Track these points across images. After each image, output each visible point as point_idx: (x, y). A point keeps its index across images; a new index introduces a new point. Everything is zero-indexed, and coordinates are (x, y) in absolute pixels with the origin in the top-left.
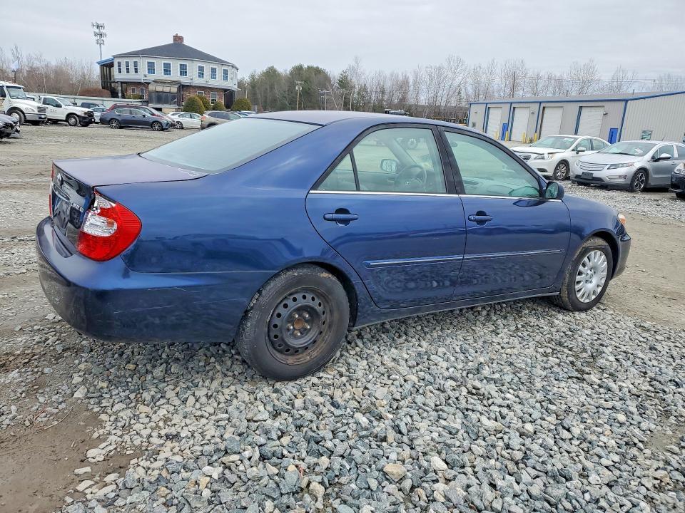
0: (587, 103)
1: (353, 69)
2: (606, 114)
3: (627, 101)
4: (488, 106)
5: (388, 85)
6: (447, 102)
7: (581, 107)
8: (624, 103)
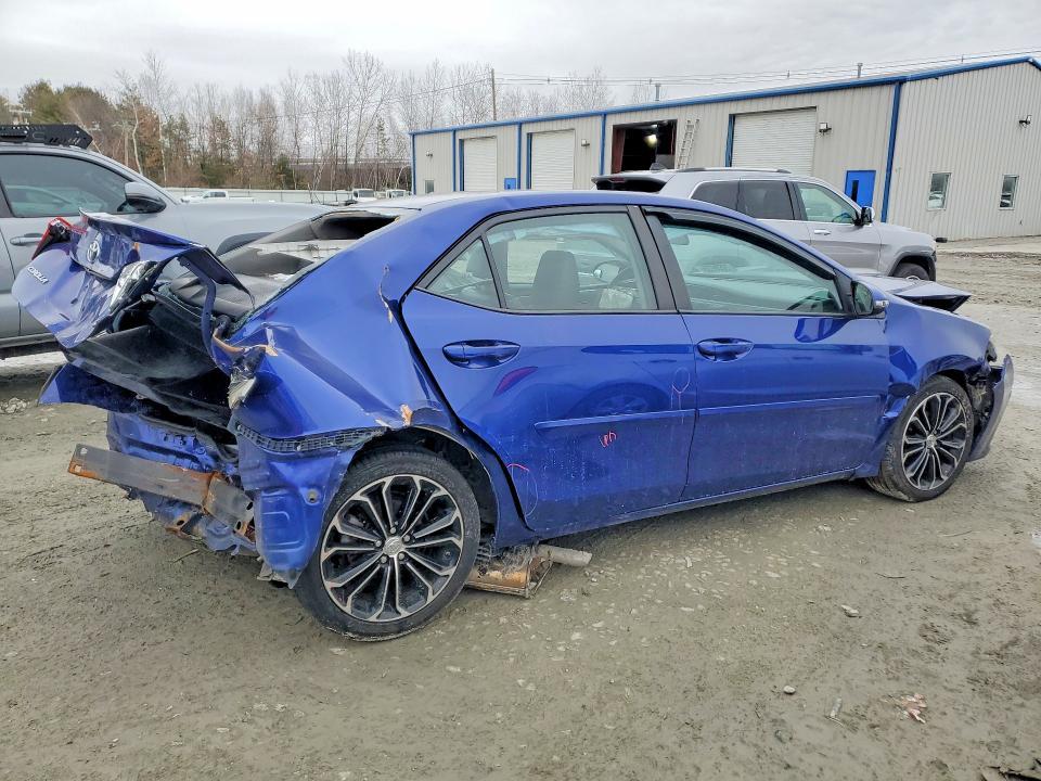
0: (755, 102)
1: (151, 83)
2: (827, 130)
3: (898, 82)
4: (460, 136)
5: (232, 117)
6: (360, 146)
7: (733, 118)
8: (889, 92)
